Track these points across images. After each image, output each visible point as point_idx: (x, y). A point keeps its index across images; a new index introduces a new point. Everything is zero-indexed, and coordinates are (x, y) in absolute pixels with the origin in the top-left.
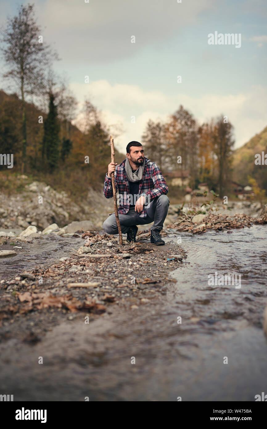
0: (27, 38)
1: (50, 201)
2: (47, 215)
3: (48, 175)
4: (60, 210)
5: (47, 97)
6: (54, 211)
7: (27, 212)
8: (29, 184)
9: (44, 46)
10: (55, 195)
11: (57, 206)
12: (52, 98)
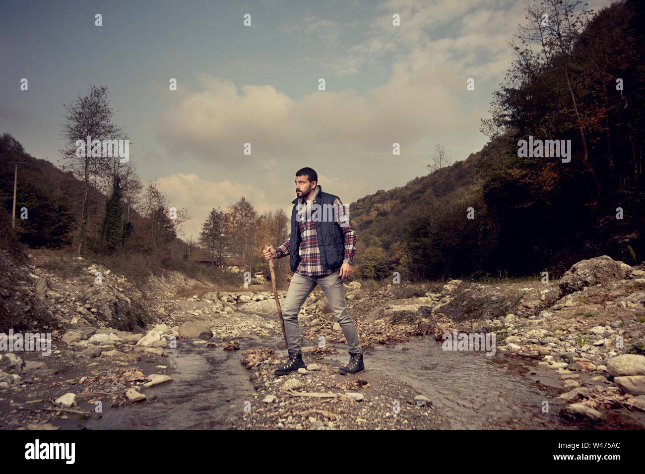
0: (97, 119)
1: (111, 286)
2: (109, 301)
3: (107, 257)
4: (122, 295)
5: (111, 179)
6: (117, 297)
7: (86, 298)
8: (87, 266)
9: (115, 128)
10: (117, 279)
11: (118, 290)
12: (117, 180)
